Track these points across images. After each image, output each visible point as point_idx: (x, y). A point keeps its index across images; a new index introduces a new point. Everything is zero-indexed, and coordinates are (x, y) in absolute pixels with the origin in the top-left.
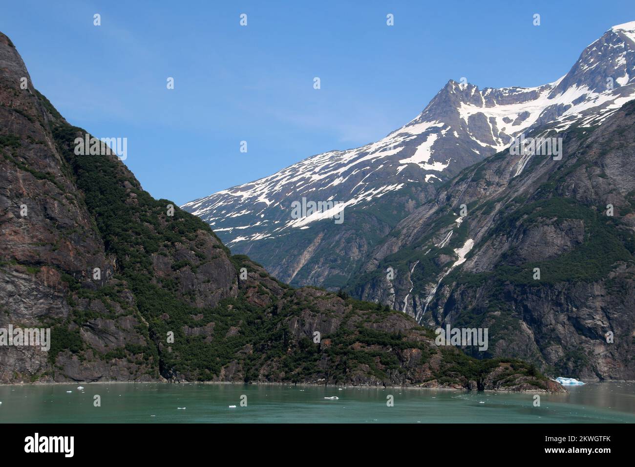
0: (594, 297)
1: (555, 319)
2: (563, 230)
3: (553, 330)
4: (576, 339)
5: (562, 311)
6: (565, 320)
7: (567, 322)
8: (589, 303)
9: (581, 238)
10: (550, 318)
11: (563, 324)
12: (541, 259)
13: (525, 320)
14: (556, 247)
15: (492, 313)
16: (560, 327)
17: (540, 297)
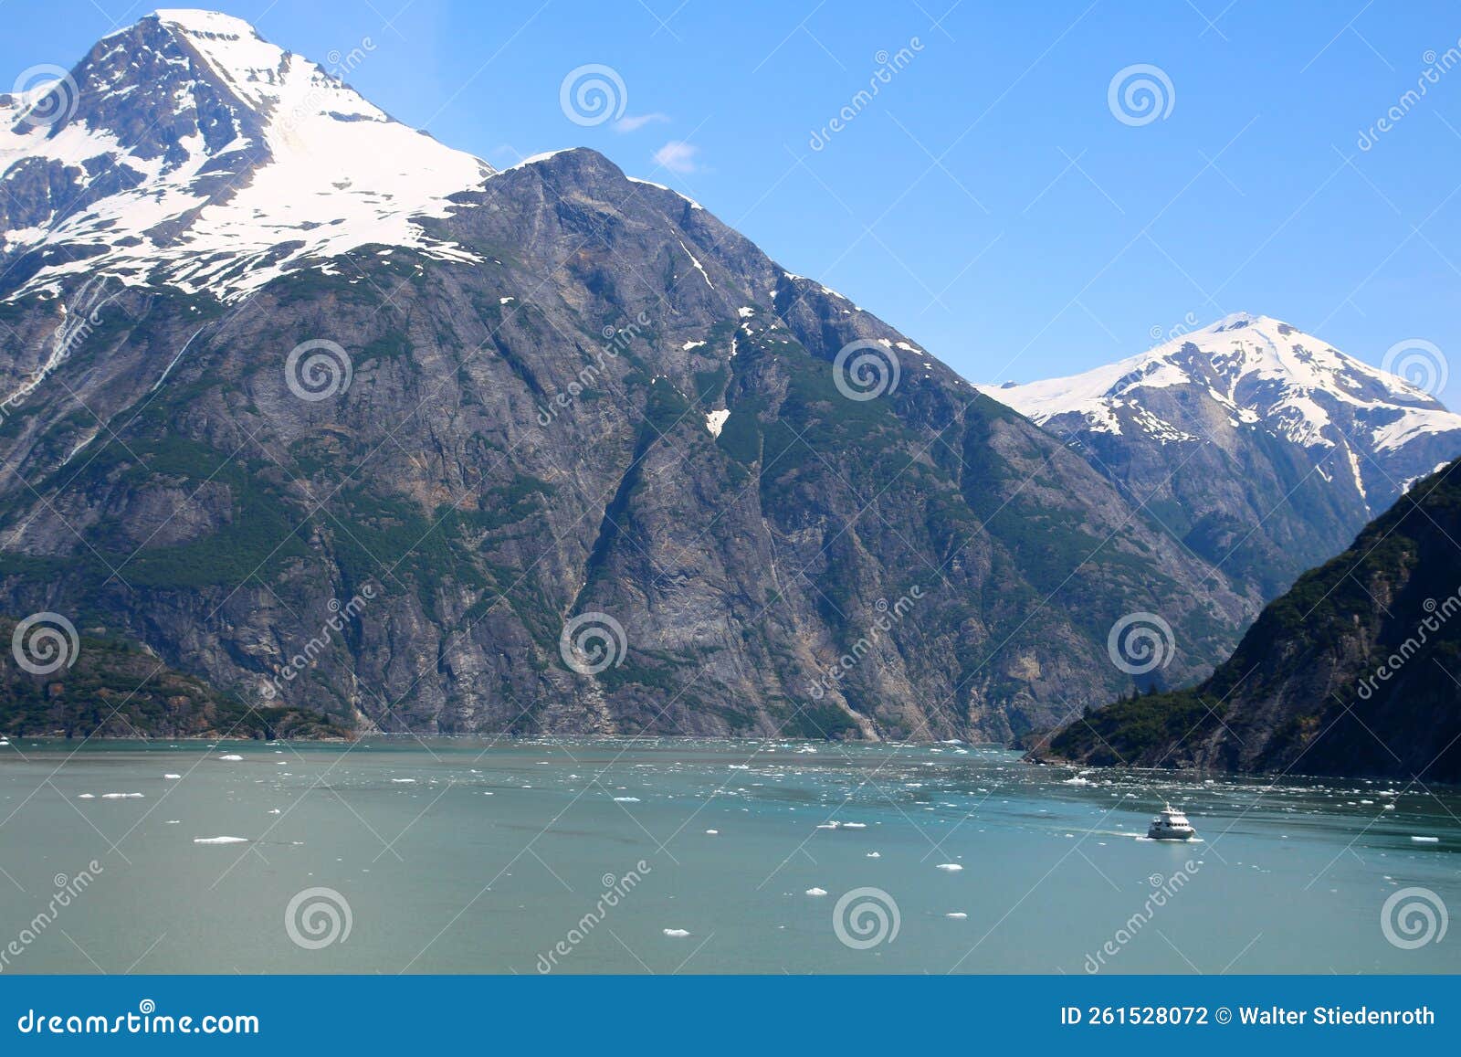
0: (260, 610)
1: (200, 643)
2: (198, 499)
3: (198, 658)
4: (230, 672)
5: (211, 631)
6: (215, 644)
7: (218, 647)
8: (252, 619)
9: (228, 513)
10: (193, 640)
11: (213, 650)
12: (165, 545)
13: (149, 641)
14: (189, 527)
15: (92, 630)
16: (207, 655)
17: (176, 607)
